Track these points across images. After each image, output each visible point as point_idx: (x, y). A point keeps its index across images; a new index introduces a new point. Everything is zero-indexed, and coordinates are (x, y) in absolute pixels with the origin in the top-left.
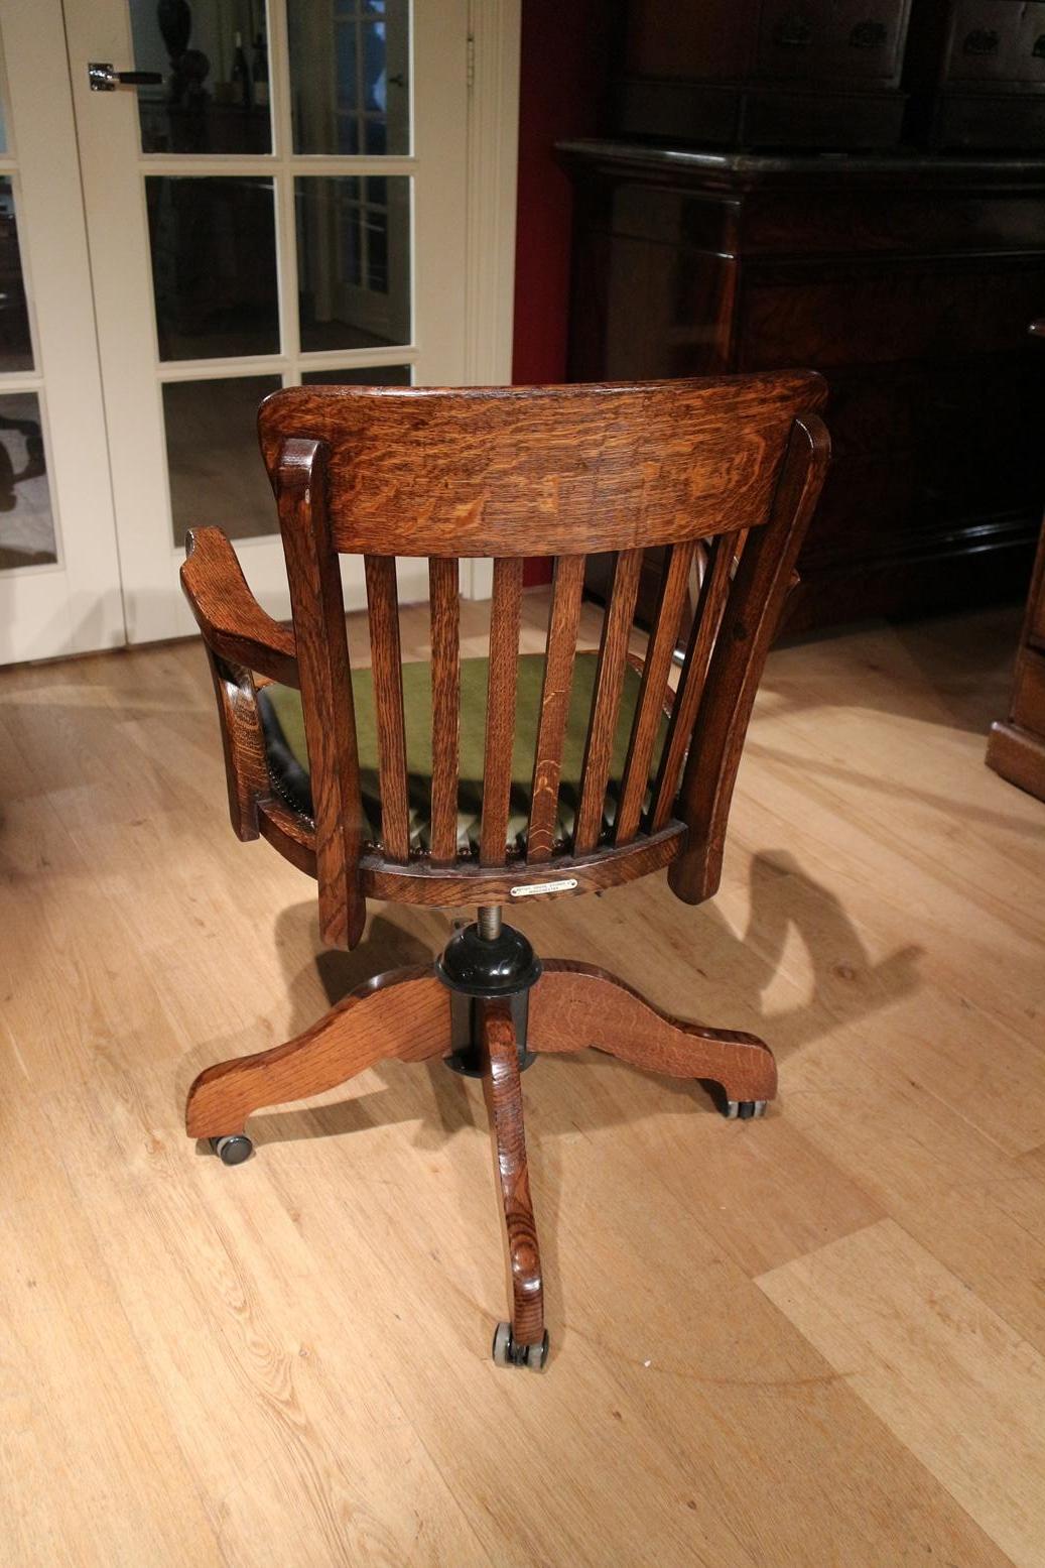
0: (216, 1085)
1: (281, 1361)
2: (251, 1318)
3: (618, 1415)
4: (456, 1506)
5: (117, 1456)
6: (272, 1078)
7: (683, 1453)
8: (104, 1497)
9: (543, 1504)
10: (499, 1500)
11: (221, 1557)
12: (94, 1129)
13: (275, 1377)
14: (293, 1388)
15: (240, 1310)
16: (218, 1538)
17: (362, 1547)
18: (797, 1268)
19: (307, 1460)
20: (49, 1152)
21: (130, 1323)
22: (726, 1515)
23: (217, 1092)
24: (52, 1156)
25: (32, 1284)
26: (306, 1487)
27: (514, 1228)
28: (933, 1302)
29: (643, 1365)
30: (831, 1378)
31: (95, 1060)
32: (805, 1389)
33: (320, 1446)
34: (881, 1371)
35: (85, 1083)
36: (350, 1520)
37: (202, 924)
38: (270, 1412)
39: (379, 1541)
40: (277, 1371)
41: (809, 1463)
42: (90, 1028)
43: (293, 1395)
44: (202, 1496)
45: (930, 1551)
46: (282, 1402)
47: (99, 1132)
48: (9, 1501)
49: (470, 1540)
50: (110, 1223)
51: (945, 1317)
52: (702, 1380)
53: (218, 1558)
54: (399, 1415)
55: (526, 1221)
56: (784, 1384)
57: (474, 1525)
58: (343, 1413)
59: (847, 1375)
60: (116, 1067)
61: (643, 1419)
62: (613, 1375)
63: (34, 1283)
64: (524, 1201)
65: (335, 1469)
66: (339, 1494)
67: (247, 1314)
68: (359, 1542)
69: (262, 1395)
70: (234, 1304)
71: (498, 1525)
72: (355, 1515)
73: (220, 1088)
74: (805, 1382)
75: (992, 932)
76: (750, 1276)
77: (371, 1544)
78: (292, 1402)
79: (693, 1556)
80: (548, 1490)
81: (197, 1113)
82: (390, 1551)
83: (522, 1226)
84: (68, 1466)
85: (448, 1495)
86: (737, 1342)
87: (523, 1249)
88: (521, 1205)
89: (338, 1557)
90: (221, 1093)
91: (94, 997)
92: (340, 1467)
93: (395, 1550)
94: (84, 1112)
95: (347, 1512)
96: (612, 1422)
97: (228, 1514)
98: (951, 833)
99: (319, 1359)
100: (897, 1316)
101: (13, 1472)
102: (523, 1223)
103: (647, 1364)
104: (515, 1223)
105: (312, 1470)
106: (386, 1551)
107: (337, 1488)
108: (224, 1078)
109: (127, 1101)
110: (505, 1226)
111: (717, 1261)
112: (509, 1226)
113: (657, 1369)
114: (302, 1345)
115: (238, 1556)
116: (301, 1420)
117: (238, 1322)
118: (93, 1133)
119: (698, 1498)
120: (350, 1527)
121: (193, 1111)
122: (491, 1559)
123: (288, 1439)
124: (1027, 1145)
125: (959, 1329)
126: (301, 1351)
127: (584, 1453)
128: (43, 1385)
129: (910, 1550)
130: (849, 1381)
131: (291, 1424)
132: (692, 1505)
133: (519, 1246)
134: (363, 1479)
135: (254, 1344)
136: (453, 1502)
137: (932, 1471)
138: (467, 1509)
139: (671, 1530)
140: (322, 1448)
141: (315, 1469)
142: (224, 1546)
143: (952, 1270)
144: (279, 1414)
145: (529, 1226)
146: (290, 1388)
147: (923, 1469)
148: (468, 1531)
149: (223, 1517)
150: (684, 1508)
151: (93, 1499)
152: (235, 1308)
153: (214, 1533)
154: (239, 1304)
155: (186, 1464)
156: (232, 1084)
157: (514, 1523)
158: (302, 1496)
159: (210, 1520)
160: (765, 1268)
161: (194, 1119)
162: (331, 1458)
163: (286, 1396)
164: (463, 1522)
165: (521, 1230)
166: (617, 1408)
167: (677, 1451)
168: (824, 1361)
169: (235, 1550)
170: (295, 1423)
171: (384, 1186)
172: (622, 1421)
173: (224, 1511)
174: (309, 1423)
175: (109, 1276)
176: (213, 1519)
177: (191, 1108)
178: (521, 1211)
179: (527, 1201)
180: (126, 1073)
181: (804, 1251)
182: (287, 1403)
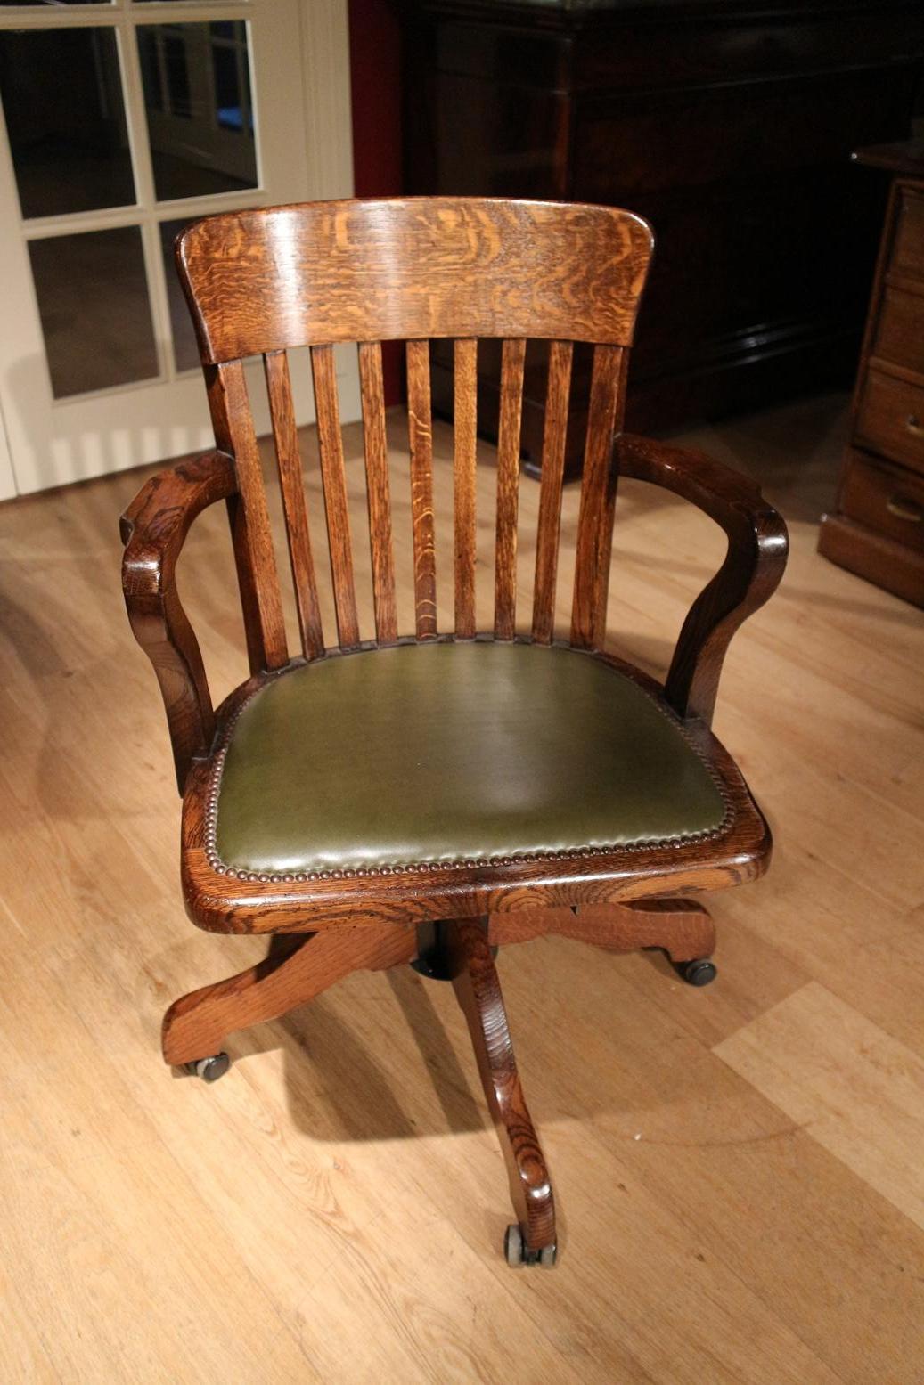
0: (191, 1016)
1: (319, 1176)
2: (283, 1140)
3: (622, 1186)
4: (501, 1287)
5: (193, 1283)
6: (246, 1002)
7: (683, 1213)
8: (190, 1322)
9: (575, 1275)
10: (537, 1278)
11: (307, 1362)
12: (99, 979)
13: (317, 1191)
14: (335, 1200)
15: (272, 1134)
16: (301, 1346)
17: (429, 1336)
18: (746, 1035)
19: (364, 1265)
20: (61, 1004)
21: (175, 1159)
22: (731, 1262)
23: (192, 1022)
24: (65, 1009)
25: (76, 1133)
26: (368, 1288)
27: (517, 1141)
28: (863, 1051)
29: (633, 1139)
30: (793, 1130)
31: (83, 911)
32: (773, 1142)
33: (371, 1250)
34: (833, 1118)
35: (79, 935)
36: (413, 1313)
37: (152, 768)
38: (321, 1224)
39: (442, 1328)
40: (318, 1185)
41: (790, 1208)
42: (71, 880)
43: (337, 1206)
44: (277, 1310)
45: (902, 1270)
46: (327, 1213)
47: (104, 981)
48: (105, 1338)
49: (520, 1317)
50: (135, 1067)
51: (876, 1063)
52: (687, 1146)
53: (304, 1363)
54: (434, 1212)
55: (526, 1132)
56: (757, 1140)
57: (520, 1301)
58: (384, 1216)
59: (806, 1125)
60: (105, 915)
61: (644, 1187)
62: (611, 1150)
63: (78, 1132)
64: (521, 1112)
65: (389, 1269)
66: (398, 1291)
67: (279, 1137)
68: (425, 1333)
69: (310, 1210)
70: (265, 1129)
71: (542, 1299)
72: (416, 1308)
73: (194, 1018)
74: (773, 1136)
75: (850, 708)
76: (708, 1047)
77: (436, 1332)
78: (337, 1213)
79: (710, 1302)
80: (578, 1262)
81: (174, 1043)
82: (454, 1335)
83: (524, 1138)
84: (151, 1298)
85: (492, 1278)
86: (709, 1109)
87: (530, 1162)
88: (519, 1116)
89: (410, 1347)
90: (197, 1022)
91: (68, 850)
92: (393, 1265)
93: (458, 1334)
94: (85, 963)
95: (408, 1306)
96: (618, 1193)
97: (304, 1322)
98: (800, 620)
99: (352, 1171)
100: (837, 1067)
101: (102, 1310)
102: (525, 1135)
103: (638, 1137)
104: (517, 1136)
105: (370, 1273)
106: (451, 1336)
107: (394, 1286)
108: (198, 1008)
109: (122, 947)
110: (508, 1140)
111: (678, 1037)
112: (512, 1140)
113: (647, 1140)
114: (335, 1158)
115: (322, 1358)
116: (350, 1228)
117: (272, 1145)
118: (98, 982)
119: (702, 1250)
120: (415, 1319)
121: (169, 1042)
122: (541, 1329)
123: (340, 1246)
124: (914, 902)
125: (889, 1072)
126: (335, 1164)
127: (600, 1224)
128: (109, 1226)
129: (886, 1272)
130: (810, 1131)
131: (340, 1232)
132: (701, 1258)
133: (525, 1159)
134: (415, 1274)
135: (292, 1164)
136: (498, 1283)
137: (891, 1200)
138: (512, 1289)
139: (687, 1283)
140: (374, 1251)
141: (372, 1271)
142: (307, 1351)
143: (874, 1020)
144: (328, 1225)
145: (531, 1138)
146: (332, 1200)
147: (883, 1199)
148: (517, 1308)
149: (301, 1326)
150: (693, 1260)
151: (181, 1325)
152: (267, 1132)
153: (295, 1340)
154: (269, 1128)
155: (257, 1281)
156: (206, 1013)
157: (554, 1295)
158: (367, 1298)
159: (289, 1330)
160: (719, 1038)
161: (172, 1048)
162: (383, 1259)
163: (331, 1207)
164: (510, 1300)
165: (524, 1142)
166: (621, 1181)
167: (678, 1211)
168: (784, 1116)
169: (318, 1354)
170: (345, 1232)
171: (373, 1002)
172: (627, 1192)
173: (300, 1319)
174: (357, 1230)
175: (146, 1117)
176: (292, 1328)
177: (168, 1040)
178: (520, 1123)
179: (525, 1113)
180: (114, 920)
181: (749, 1019)
182: (333, 1214)
